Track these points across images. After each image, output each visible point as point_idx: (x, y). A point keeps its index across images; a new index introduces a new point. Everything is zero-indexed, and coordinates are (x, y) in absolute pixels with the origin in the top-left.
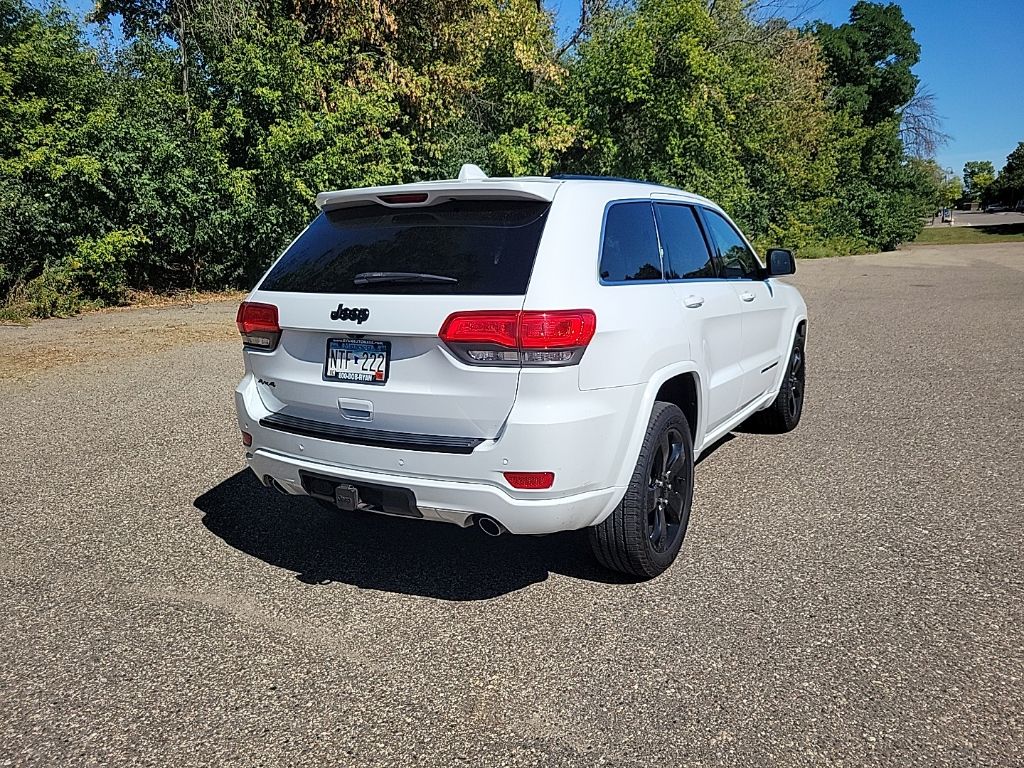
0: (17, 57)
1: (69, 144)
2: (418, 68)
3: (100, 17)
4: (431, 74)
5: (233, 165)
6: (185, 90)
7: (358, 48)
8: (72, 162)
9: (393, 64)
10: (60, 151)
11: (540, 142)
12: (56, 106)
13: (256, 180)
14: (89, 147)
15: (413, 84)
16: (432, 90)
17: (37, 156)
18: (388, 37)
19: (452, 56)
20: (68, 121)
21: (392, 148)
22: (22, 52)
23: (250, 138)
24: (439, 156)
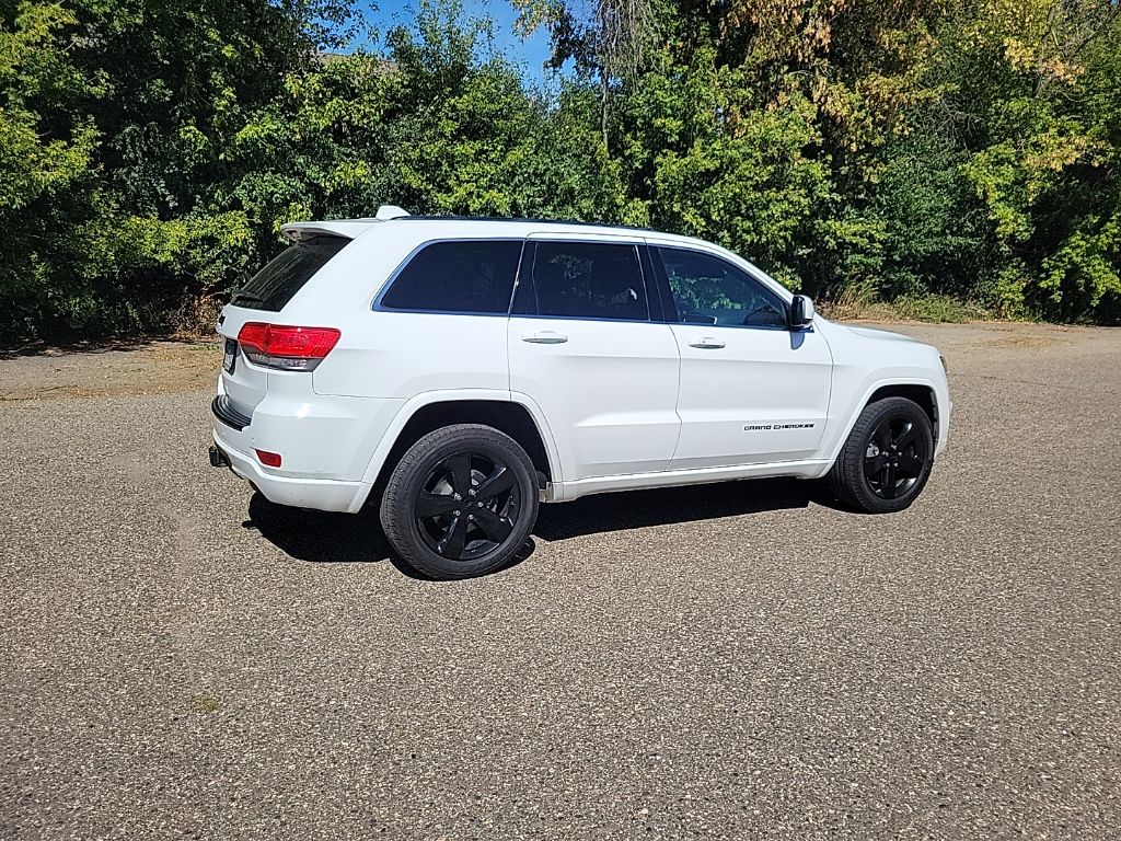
0: (459, 106)
1: (491, 180)
2: (850, 85)
3: (556, 62)
4: (864, 89)
5: (630, 197)
6: (604, 126)
7: (786, 68)
8: (487, 196)
9: (823, 81)
10: (482, 187)
11: (1032, 160)
12: (485, 148)
13: (652, 209)
14: (504, 182)
15: (840, 101)
16: (861, 107)
17: (461, 192)
18: (819, 52)
19: (892, 66)
20: (492, 161)
21: (804, 174)
22: (463, 103)
23: (650, 168)
24: (875, 180)
